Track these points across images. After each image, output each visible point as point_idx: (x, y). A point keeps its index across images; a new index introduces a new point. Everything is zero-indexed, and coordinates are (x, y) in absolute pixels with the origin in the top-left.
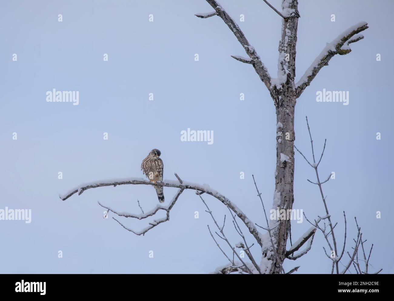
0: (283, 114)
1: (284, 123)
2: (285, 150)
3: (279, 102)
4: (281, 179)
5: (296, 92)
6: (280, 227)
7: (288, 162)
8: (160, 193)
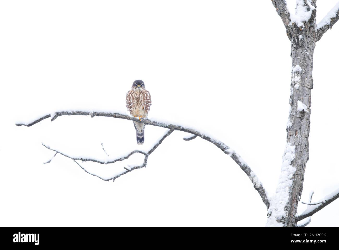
0: (303, 56)
1: (303, 67)
2: (303, 97)
3: (298, 42)
4: (296, 131)
5: (318, 34)
6: (293, 185)
7: (306, 112)
8: (140, 133)
